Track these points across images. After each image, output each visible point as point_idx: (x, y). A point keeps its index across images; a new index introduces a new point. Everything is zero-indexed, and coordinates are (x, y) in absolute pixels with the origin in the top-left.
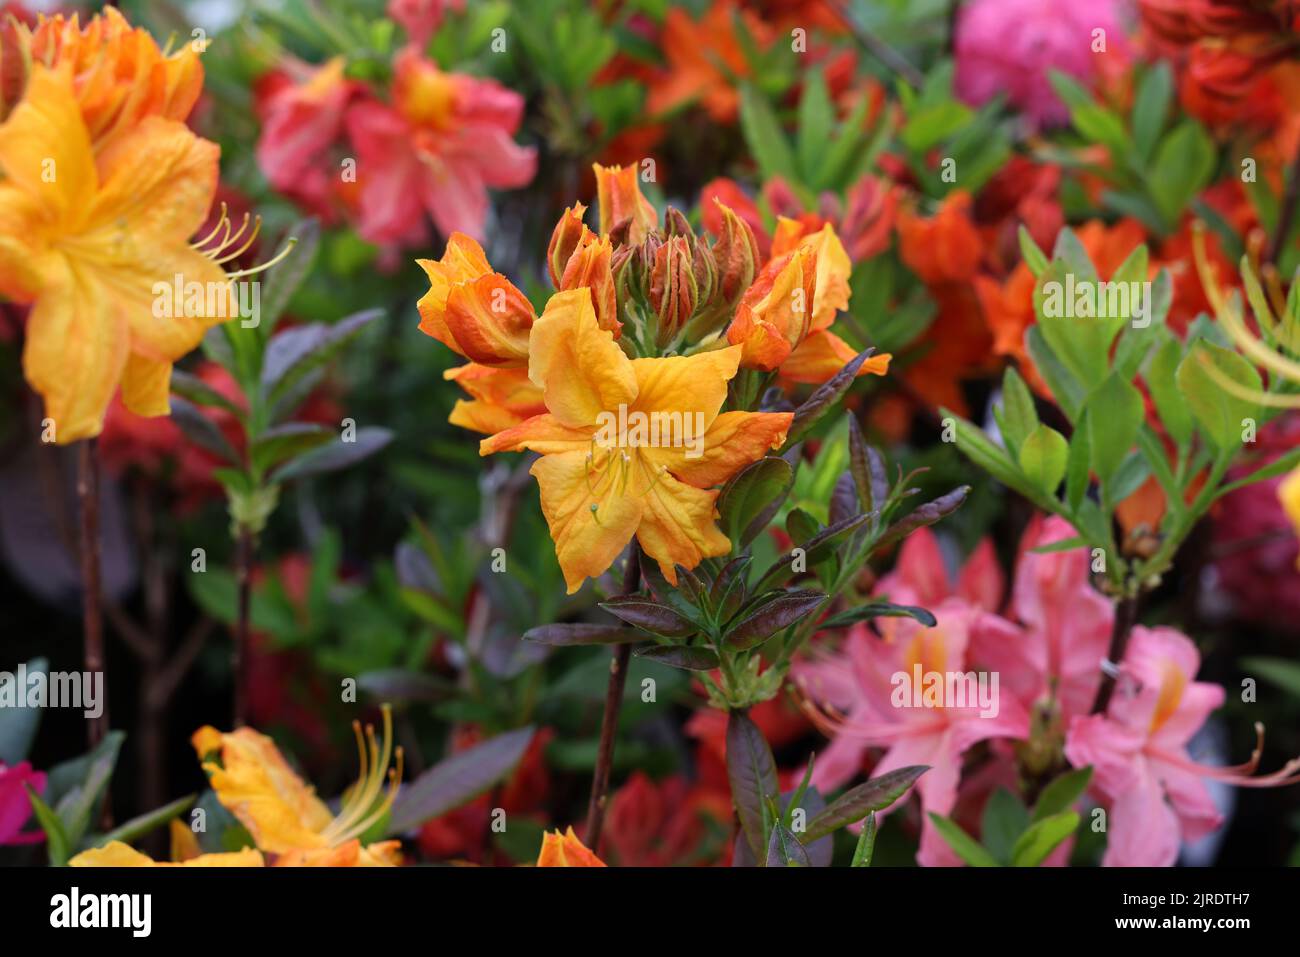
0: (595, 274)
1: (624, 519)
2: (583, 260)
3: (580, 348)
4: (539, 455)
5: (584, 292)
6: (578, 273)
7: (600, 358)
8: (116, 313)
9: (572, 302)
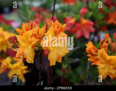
0: (105, 47)
1: (107, 73)
2: (104, 45)
3: (103, 55)
4: (98, 66)
5: (104, 49)
6: (103, 47)
7: (105, 56)
8: (57, 52)
9: (103, 50)
